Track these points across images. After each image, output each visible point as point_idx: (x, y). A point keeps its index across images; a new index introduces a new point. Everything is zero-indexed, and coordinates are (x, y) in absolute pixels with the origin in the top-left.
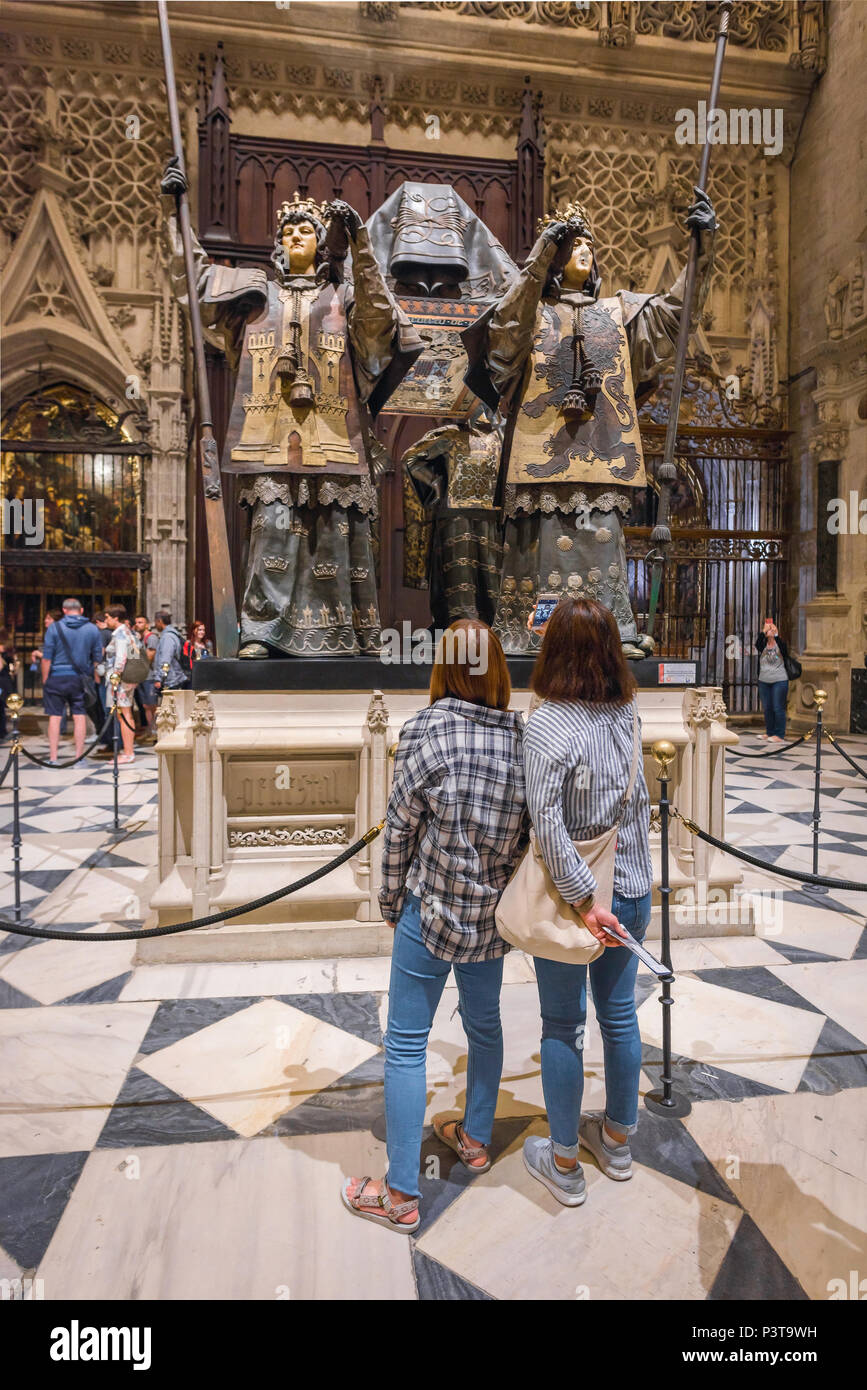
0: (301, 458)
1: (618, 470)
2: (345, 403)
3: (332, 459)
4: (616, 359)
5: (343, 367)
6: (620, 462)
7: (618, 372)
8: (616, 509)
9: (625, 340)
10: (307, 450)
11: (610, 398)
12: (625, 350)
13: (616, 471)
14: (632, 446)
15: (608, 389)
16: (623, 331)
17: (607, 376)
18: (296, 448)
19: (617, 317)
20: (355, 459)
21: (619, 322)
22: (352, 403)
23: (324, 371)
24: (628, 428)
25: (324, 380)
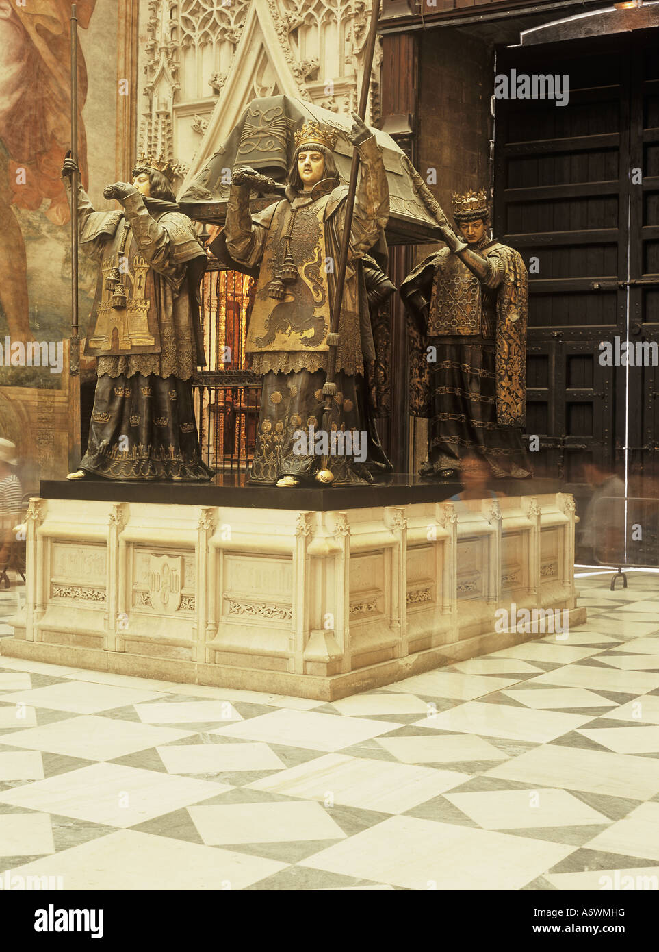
0: (118, 345)
1: (307, 339)
2: (148, 303)
3: (134, 344)
4: (316, 251)
5: (148, 278)
6: (310, 333)
7: (316, 260)
8: (303, 369)
9: (323, 233)
10: (121, 340)
11: (308, 282)
12: (322, 241)
13: (305, 341)
14: (322, 319)
15: (307, 275)
16: (321, 227)
17: (306, 264)
18: (115, 340)
19: (320, 216)
20: (152, 343)
21: (321, 219)
22: (153, 302)
23: (135, 282)
24: (320, 304)
25: (135, 289)
